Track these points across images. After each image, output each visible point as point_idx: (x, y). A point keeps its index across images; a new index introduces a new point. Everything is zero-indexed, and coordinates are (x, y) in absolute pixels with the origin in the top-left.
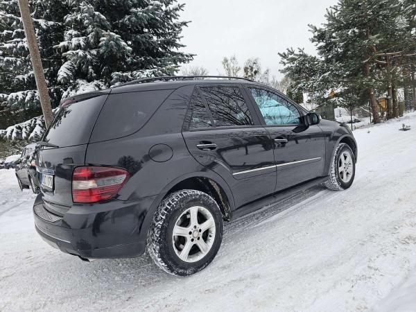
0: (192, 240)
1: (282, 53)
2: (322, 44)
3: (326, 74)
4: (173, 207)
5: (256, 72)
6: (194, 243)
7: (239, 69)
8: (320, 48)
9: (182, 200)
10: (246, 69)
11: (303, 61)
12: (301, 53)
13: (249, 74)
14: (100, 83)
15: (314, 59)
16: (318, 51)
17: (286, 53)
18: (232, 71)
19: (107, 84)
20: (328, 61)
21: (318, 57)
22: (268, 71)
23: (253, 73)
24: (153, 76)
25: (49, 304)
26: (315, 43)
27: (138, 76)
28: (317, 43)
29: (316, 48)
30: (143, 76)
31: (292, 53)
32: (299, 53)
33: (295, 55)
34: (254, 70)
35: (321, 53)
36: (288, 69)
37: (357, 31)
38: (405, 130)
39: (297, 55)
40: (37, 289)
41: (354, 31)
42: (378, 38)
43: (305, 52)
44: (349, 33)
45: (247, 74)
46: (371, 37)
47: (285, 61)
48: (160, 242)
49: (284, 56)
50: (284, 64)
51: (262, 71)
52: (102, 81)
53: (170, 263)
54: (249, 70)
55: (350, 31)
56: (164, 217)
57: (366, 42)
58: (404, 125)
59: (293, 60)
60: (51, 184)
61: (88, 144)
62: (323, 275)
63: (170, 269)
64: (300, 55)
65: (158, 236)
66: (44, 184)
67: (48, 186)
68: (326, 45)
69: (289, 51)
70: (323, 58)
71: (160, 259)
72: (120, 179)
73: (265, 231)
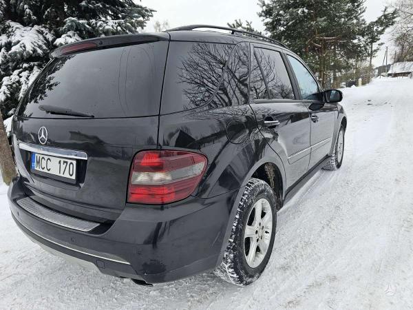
0: (258, 240)
2: (269, 20)
4: (245, 202)
6: (258, 243)
8: (266, 24)
9: (252, 193)
12: (249, 26)
14: (43, 29)
15: (260, 34)
16: (265, 27)
17: (235, 25)
19: (52, 32)
21: (264, 33)
24: (119, 28)
26: (262, 18)
27: (100, 26)
28: (264, 18)
30: (107, 27)
31: (240, 25)
32: (246, 27)
33: (243, 28)
35: (268, 29)
37: (306, 11)
39: (245, 28)
41: (303, 12)
42: (325, 20)
46: (319, 19)
48: (234, 249)
49: (233, 27)
52: (45, 27)
53: (242, 273)
55: (300, 11)
56: (237, 217)
57: (313, 23)
60: (69, 173)
61: (159, 115)
62: (403, 272)
63: (241, 280)
64: (248, 29)
65: (232, 241)
66: (45, 171)
67: (61, 175)
68: (273, 22)
69: (237, 23)
70: (269, 34)
71: (231, 270)
72: (199, 168)
73: (294, 218)
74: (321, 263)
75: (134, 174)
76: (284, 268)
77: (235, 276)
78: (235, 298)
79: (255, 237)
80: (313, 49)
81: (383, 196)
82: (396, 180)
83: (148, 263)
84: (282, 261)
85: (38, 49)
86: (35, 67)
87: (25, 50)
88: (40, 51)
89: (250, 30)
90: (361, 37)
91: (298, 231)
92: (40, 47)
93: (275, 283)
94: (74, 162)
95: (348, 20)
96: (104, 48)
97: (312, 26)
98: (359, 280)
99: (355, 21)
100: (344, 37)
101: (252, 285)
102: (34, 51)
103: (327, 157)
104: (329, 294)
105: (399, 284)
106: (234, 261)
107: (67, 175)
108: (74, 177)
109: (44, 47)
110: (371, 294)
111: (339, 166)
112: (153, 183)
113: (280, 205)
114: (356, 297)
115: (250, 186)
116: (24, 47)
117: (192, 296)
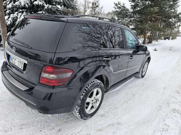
0: (92, 104)
1: (116, 3)
2: (133, 4)
3: (132, 19)
4: (88, 89)
5: (97, 6)
6: (93, 105)
7: (90, 3)
8: (132, 6)
9: (92, 86)
10: (93, 4)
11: (124, 9)
12: (123, 5)
13: (94, 6)
15: (128, 10)
16: (131, 7)
17: (117, 4)
18: (87, 3)
20: (133, 12)
21: (130, 9)
22: (102, 7)
23: (96, 6)
25: (13, 128)
26: (130, 2)
28: (131, 3)
29: (130, 5)
31: (120, 4)
32: (122, 5)
33: (121, 6)
34: (97, 5)
35: (132, 8)
36: (116, 11)
37: (150, 3)
38: (155, 50)
40: (3, 117)
41: (149, 3)
42: (157, 9)
43: (125, 6)
44: (147, 3)
45: (93, 6)
46: (155, 8)
47: (116, 7)
48: (80, 106)
49: (116, 5)
50: (115, 8)
51: (100, 7)
53: (83, 115)
54: (94, 4)
56: (84, 94)
57: (152, 9)
58: (155, 49)
59: (119, 8)
60: (21, 67)
61: (55, 53)
62: (148, 127)
63: (82, 117)
64: (123, 6)
65: (80, 103)
66: (14, 63)
67: (18, 66)
68: (135, 5)
69: (119, 3)
70: (132, 10)
71: (78, 114)
72: (69, 75)
73: (115, 96)
74: (117, 117)
75: (43, 73)
76: (102, 116)
77: (79, 116)
78: (79, 124)
79: (91, 102)
80: (151, 20)
81: (156, 94)
82: (164, 88)
83: (43, 107)
84: (103, 113)
85: (26, 5)
86: (25, 12)
87: (21, 4)
88: (27, 6)
89: (124, 7)
90: (173, 19)
91: (114, 102)
92: (27, 4)
93: (96, 121)
94: (23, 63)
95: (170, 9)
96: (42, 20)
97: (151, 10)
98: (129, 126)
99: (173, 11)
100: (166, 17)
101: (87, 120)
102: (25, 5)
103: (137, 73)
104: (115, 129)
105: (144, 131)
106: (79, 110)
107: (20, 67)
108: (22, 69)
109: (29, 4)
110: (131, 133)
111: (143, 77)
112: (49, 78)
113: (107, 91)
114: (125, 133)
115: (92, 83)
116: (21, 3)
117: (63, 120)
